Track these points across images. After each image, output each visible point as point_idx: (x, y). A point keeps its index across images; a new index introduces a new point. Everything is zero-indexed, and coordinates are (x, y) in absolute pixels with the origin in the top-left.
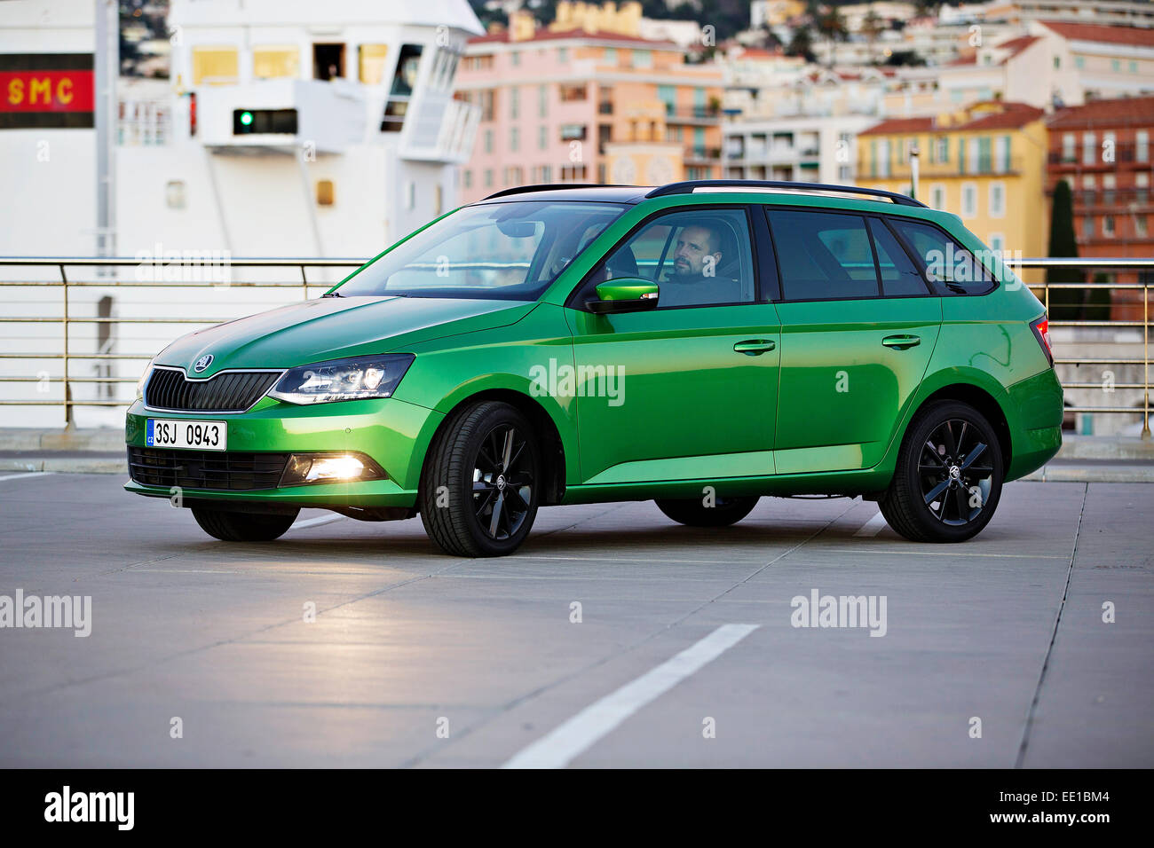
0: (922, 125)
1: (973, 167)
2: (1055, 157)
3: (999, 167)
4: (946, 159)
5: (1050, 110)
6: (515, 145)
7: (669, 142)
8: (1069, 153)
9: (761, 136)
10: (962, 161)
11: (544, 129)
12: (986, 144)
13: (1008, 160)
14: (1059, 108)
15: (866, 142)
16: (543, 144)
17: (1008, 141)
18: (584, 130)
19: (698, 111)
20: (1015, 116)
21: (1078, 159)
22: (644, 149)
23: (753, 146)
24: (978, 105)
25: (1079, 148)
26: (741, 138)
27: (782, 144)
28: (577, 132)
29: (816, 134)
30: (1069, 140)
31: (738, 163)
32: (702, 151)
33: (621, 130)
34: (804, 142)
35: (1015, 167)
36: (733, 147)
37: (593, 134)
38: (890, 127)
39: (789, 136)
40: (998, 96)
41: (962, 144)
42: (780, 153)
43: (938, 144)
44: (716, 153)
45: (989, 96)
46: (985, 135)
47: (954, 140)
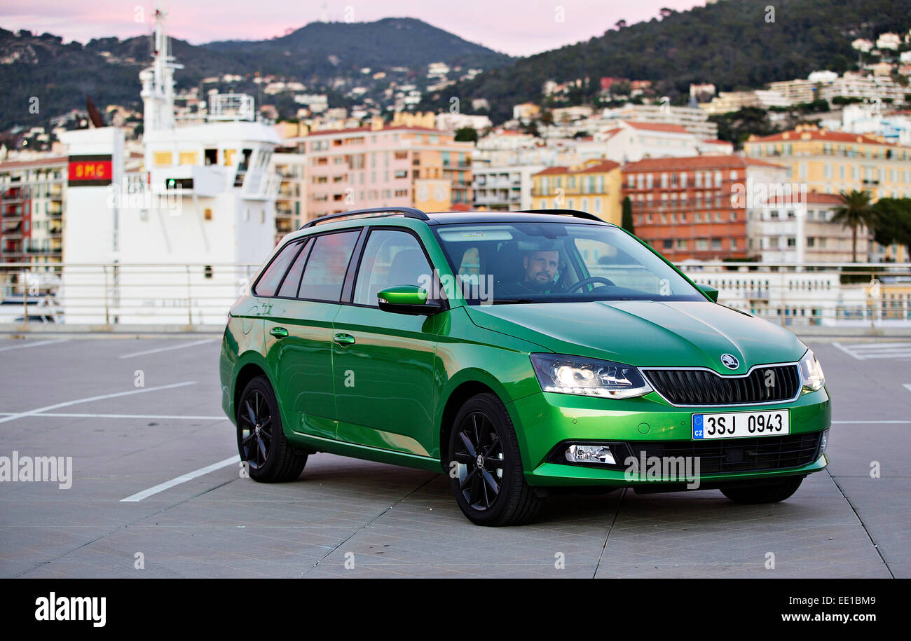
0: (563, 170)
1: (587, 191)
2: (625, 186)
3: (599, 190)
4: (574, 186)
5: (623, 164)
6: (374, 180)
7: (444, 178)
8: (631, 183)
9: (494, 175)
10: (582, 188)
11: (387, 172)
12: (592, 180)
13: (603, 187)
14: (627, 162)
15: (537, 178)
16: (387, 179)
17: (603, 180)
18: (406, 173)
19: (461, 164)
20: (606, 166)
21: (635, 187)
22: (432, 182)
23: (490, 180)
24: (590, 161)
25: (636, 182)
26: (484, 176)
27: (504, 178)
28: (402, 174)
29: (519, 174)
30: (631, 178)
31: (483, 188)
32: (463, 182)
33: (423, 173)
34: (514, 178)
35: (606, 191)
36: (480, 180)
37: (410, 175)
38: (551, 171)
39: (507, 175)
40: (604, 156)
41: (582, 180)
42: (503, 183)
43: (571, 180)
44: (469, 184)
45: (598, 156)
46: (592, 175)
47: (578, 178)
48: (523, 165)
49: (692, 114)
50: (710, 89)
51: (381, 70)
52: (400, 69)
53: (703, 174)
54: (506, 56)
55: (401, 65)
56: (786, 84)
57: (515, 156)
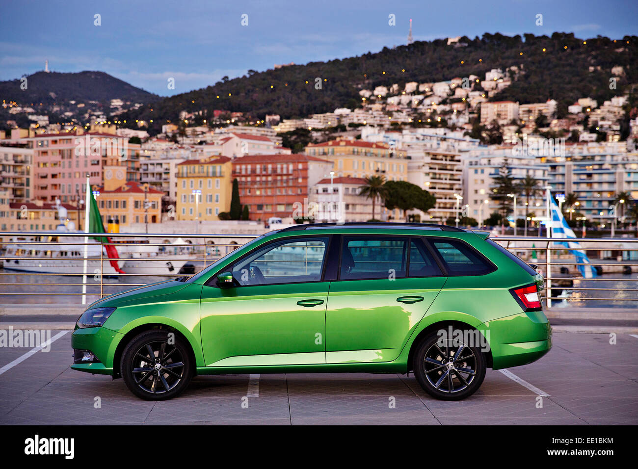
0: (196, 162)
1: (210, 174)
2: (234, 172)
3: (218, 174)
4: (203, 172)
5: (233, 158)
6: (77, 166)
7: (122, 166)
8: (238, 171)
9: (153, 164)
10: (208, 173)
11: (86, 161)
12: (214, 168)
13: (221, 172)
14: (235, 158)
15: (180, 167)
16: (86, 165)
17: (221, 167)
18: (98, 162)
19: (132, 157)
20: (223, 160)
21: (240, 173)
22: (113, 168)
23: (150, 167)
24: (213, 156)
25: (241, 169)
26: (147, 165)
27: (159, 166)
28: (96, 162)
29: (169, 163)
30: (238, 167)
31: (146, 172)
32: (134, 168)
33: (109, 162)
34: (165, 166)
35: (222, 174)
36: (144, 167)
37: (101, 163)
38: (188, 162)
39: (161, 164)
40: (220, 154)
41: (208, 168)
42: (158, 169)
43: (201, 168)
44: (138, 169)
45: (217, 154)
46: (214, 165)
47: (205, 166)
48: (171, 159)
49: (268, 132)
50: (277, 118)
51: (83, 103)
52: (94, 102)
53: (282, 165)
54: (158, 96)
55: (94, 100)
56: (322, 115)
57: (165, 153)
